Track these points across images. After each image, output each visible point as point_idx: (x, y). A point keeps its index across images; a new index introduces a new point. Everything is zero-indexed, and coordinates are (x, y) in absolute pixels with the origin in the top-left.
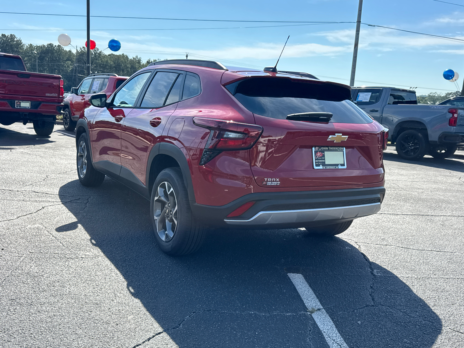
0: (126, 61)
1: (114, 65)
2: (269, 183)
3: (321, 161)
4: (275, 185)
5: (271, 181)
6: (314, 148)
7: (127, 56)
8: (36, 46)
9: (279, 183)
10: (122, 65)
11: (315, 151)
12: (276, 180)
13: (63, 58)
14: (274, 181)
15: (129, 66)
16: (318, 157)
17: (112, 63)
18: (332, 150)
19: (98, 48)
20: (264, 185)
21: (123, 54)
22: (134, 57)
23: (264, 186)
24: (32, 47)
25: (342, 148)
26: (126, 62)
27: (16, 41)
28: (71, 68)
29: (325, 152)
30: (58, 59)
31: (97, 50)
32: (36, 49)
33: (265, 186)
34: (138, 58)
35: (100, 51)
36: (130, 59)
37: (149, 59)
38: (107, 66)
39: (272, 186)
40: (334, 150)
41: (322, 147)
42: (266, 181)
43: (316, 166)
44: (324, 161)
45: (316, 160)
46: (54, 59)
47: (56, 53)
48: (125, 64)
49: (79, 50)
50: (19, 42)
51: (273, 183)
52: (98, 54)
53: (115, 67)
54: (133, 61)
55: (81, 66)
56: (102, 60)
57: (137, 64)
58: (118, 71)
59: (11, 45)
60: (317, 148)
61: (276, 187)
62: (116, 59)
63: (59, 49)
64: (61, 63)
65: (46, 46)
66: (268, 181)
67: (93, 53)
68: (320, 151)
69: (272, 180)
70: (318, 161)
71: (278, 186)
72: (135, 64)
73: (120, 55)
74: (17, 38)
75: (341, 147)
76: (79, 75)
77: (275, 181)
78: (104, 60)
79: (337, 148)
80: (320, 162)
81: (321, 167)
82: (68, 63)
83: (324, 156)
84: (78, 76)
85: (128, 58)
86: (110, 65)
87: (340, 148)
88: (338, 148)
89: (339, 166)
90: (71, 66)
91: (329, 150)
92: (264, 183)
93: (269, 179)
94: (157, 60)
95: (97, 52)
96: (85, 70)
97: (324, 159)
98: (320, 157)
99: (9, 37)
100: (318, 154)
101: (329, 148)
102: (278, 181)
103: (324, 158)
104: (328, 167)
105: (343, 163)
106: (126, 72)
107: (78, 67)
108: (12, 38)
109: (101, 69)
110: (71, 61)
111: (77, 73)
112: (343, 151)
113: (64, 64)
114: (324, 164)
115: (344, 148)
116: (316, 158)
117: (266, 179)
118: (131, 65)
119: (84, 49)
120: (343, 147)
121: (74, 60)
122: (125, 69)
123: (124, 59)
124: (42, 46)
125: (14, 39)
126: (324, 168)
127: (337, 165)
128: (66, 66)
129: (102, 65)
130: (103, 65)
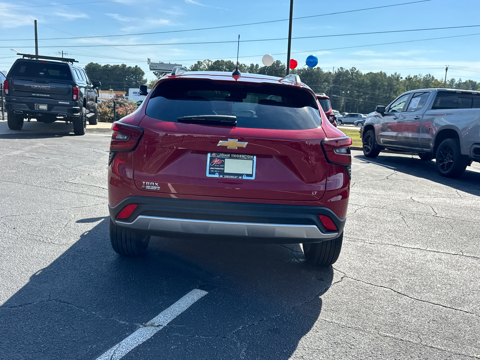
0: (384, 78)
1: (370, 84)
2: (148, 187)
3: (218, 169)
4: (155, 189)
5: (150, 185)
6: (210, 154)
7: (385, 74)
8: (297, 70)
9: (159, 188)
10: (379, 83)
11: (210, 157)
12: (155, 184)
13: (321, 79)
14: (152, 185)
15: (386, 83)
16: (215, 164)
17: (368, 82)
18: (236, 157)
19: (355, 67)
20: (143, 188)
21: (381, 72)
22: (393, 74)
23: (142, 190)
24: (294, 71)
25: (252, 157)
26: (383, 80)
27: (281, 66)
28: (327, 89)
29: (225, 159)
30: (316, 81)
31: (354, 69)
32: (298, 72)
33: (144, 190)
34: (397, 74)
35: (357, 70)
36: (388, 76)
37: (409, 75)
38: (363, 85)
39: (151, 191)
40: (239, 158)
41: (221, 153)
42: (144, 184)
43: (210, 173)
44: (223, 169)
45: (210, 167)
46: (312, 81)
47: (315, 75)
48: (382, 82)
49: (337, 71)
50: (284, 67)
51: (152, 187)
52: (355, 73)
53: (371, 86)
54: (391, 78)
55: (336, 87)
56: (358, 79)
57: (395, 81)
58: (374, 89)
59: (277, 70)
60: (214, 154)
61: (156, 191)
62: (372, 77)
63: (318, 71)
64: (318, 85)
65: (307, 69)
66: (147, 184)
67: (350, 73)
68: (218, 158)
69: (150, 183)
70: (213, 168)
71: (157, 191)
72: (393, 81)
73: (378, 73)
74: (281, 64)
75: (250, 155)
76: (333, 95)
77: (154, 186)
78: (361, 79)
79: (243, 156)
80: (216, 170)
81: (216, 176)
82: (325, 84)
83: (223, 163)
84: (333, 97)
85: (386, 76)
86: (366, 84)
87: (248, 156)
88: (246, 156)
89: (243, 177)
90: (327, 87)
91: (230, 157)
92: (143, 186)
93: (147, 183)
94: (418, 75)
95: (354, 71)
96: (340, 91)
97: (224, 167)
98: (217, 165)
99: (275, 63)
100: (216, 161)
101: (232, 155)
102: (157, 185)
103: (222, 166)
104: (226, 177)
105: (252, 174)
106: (382, 90)
107: (333, 88)
108: (277, 64)
109: (357, 89)
110: (327, 82)
111: (331, 94)
112: (253, 160)
113: (321, 86)
114: (222, 172)
115: (255, 157)
116: (212, 164)
117: (144, 182)
118: (388, 83)
119: (342, 70)
120: (253, 155)
121: (331, 81)
122: (381, 87)
123: (381, 77)
124: (303, 69)
125: (279, 65)
126: (221, 176)
127: (242, 175)
128: (323, 88)
129: (357, 84)
130: (359, 84)
